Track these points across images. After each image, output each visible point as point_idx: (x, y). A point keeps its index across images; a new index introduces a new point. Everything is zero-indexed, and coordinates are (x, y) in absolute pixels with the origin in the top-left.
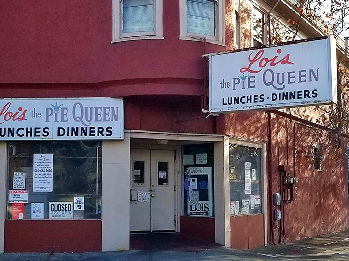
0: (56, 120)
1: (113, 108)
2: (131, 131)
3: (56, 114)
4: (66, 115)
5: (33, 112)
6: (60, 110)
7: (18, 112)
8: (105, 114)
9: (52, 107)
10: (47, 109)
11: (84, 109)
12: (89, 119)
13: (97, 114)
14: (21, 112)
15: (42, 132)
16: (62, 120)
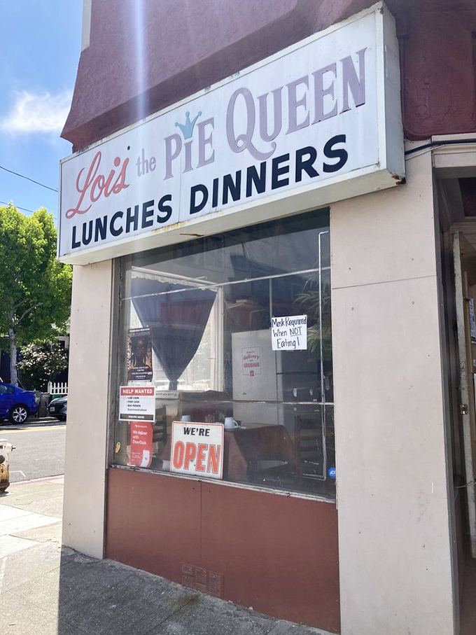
0: (188, 167)
1: (347, 62)
2: (436, 138)
3: (188, 146)
4: (210, 140)
5: (141, 161)
6: (196, 130)
7: (113, 172)
8: (320, 93)
9: (179, 131)
10: (168, 140)
11: (257, 103)
12: (270, 132)
13: (294, 104)
14: (118, 170)
15: (157, 213)
16: (203, 162)
